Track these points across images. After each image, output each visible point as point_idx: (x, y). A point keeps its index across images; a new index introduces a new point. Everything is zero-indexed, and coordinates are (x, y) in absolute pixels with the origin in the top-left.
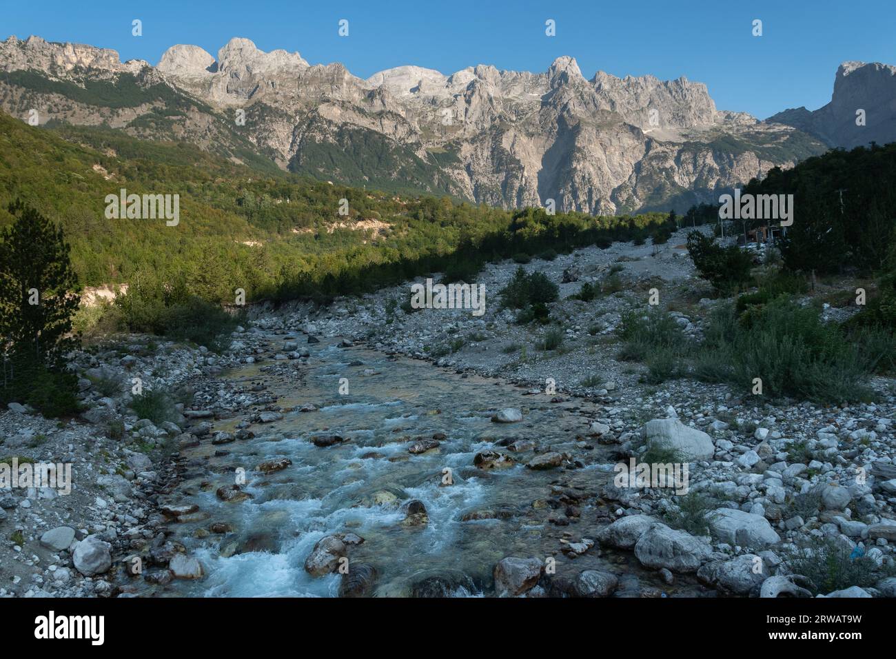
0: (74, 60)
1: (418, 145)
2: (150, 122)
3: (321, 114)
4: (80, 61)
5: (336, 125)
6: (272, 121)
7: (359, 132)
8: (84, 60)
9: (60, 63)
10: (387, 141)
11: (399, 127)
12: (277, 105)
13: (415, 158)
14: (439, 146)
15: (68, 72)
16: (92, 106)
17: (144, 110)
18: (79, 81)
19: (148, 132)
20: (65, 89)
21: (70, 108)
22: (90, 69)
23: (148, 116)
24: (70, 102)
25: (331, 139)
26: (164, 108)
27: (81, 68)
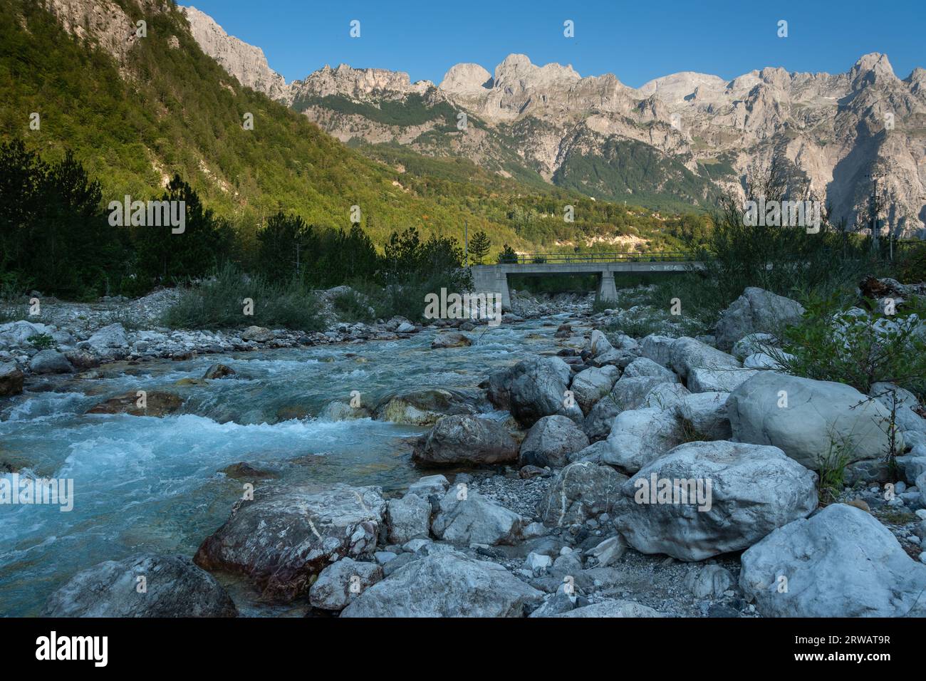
0: (373, 83)
1: (688, 156)
2: (432, 138)
3: (589, 126)
4: (377, 85)
5: (603, 137)
6: (540, 135)
7: (625, 144)
8: (380, 83)
9: (361, 86)
10: (655, 153)
11: (669, 138)
12: (546, 118)
13: (685, 171)
14: (712, 157)
15: (367, 95)
16: (385, 125)
17: (427, 127)
18: (376, 103)
19: (430, 147)
20: (364, 110)
21: (367, 127)
22: (385, 91)
23: (430, 132)
24: (368, 121)
25: (597, 152)
26: (445, 125)
27: (378, 90)
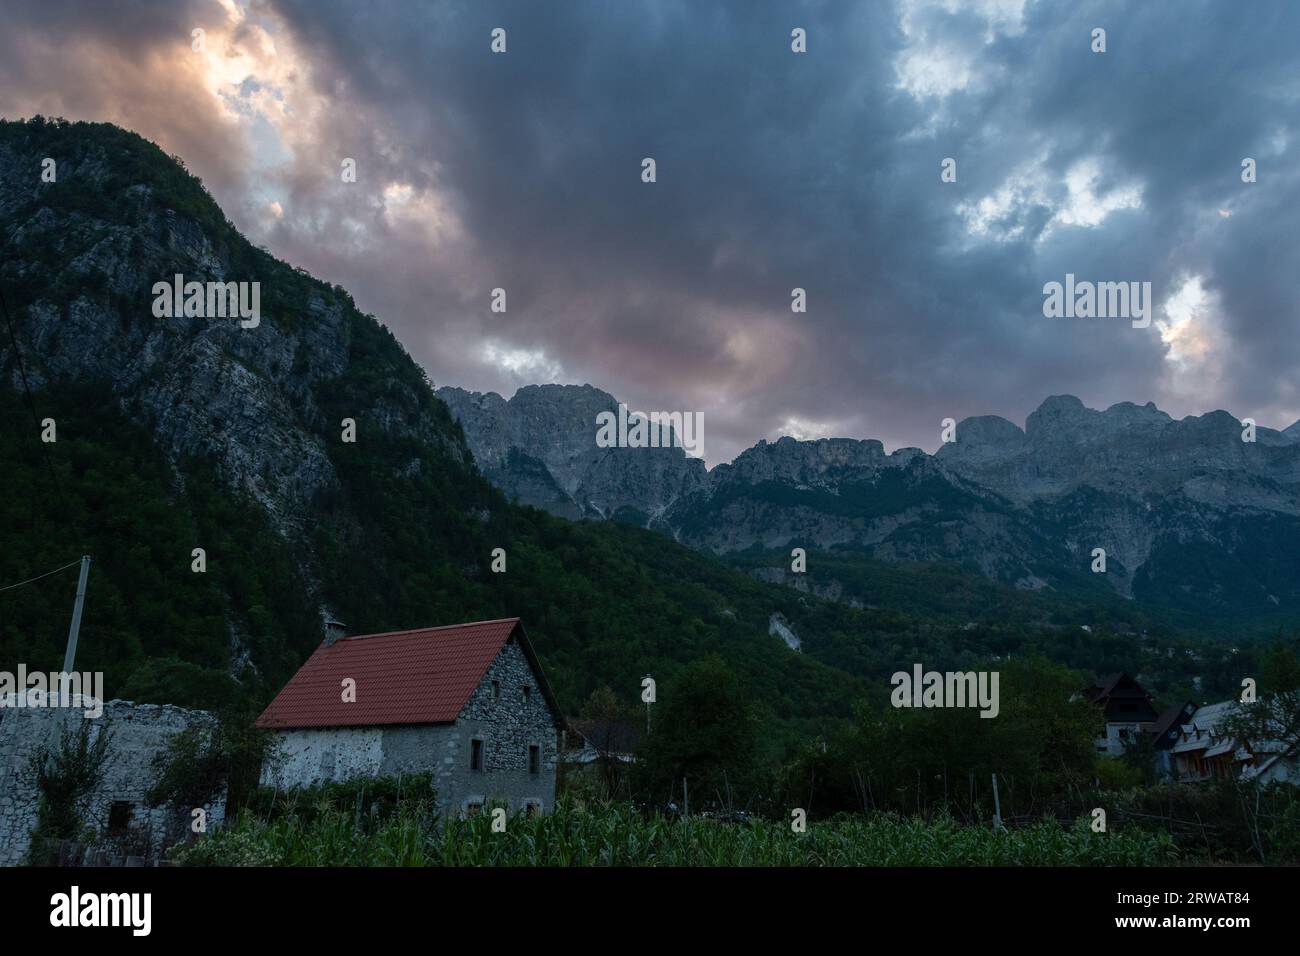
0: (829, 459)
2: (915, 532)
3: (1189, 495)
4: (836, 460)
5: (1217, 511)
6: (1104, 515)
7: (1260, 519)
8: (841, 458)
9: (812, 464)
12: (1112, 488)
15: (821, 476)
16: (841, 518)
17: (910, 516)
18: (832, 485)
19: (909, 546)
20: (816, 500)
21: (816, 523)
22: (847, 467)
23: (913, 524)
24: (817, 514)
25: (1207, 536)
26: (937, 511)
27: (837, 469)
